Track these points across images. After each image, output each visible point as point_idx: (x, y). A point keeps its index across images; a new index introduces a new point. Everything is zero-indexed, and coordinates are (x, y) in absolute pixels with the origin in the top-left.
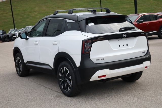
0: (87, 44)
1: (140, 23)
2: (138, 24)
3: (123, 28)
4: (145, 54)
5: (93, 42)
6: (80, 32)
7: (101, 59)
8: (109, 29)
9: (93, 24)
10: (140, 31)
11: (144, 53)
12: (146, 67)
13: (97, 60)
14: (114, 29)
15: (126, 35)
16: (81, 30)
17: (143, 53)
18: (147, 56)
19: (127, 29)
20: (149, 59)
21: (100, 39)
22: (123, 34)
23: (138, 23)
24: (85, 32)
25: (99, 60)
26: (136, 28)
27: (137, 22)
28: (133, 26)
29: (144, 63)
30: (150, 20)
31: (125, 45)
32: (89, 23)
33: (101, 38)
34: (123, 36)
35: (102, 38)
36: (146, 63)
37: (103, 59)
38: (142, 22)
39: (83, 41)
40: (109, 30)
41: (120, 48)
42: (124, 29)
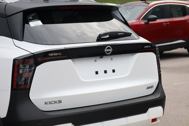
0: (24, 66)
1: (150, 22)
2: (146, 23)
3: (105, 34)
4: (152, 91)
5: (38, 64)
6: (10, 40)
7: (55, 102)
8: (79, 34)
9: (39, 23)
10: (142, 40)
11: (151, 89)
12: (154, 120)
13: (46, 103)
14: (90, 35)
15: (111, 50)
16: (12, 35)
17: (148, 88)
18: (158, 96)
19: (114, 36)
20: (160, 102)
21: (53, 56)
22: (104, 46)
23: (146, 21)
24: (22, 39)
25: (50, 103)
26: (134, 35)
27: (144, 19)
28: (129, 31)
29: (150, 110)
30: (172, 17)
31: (110, 71)
32: (31, 20)
33: (56, 54)
34: (106, 50)
35: (58, 56)
36: (155, 112)
37: (60, 102)
38: (155, 19)
39: (15, 60)
40: (78, 36)
41: (98, 78)
42: (108, 36)
